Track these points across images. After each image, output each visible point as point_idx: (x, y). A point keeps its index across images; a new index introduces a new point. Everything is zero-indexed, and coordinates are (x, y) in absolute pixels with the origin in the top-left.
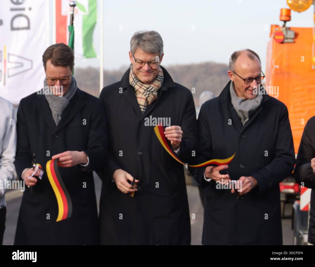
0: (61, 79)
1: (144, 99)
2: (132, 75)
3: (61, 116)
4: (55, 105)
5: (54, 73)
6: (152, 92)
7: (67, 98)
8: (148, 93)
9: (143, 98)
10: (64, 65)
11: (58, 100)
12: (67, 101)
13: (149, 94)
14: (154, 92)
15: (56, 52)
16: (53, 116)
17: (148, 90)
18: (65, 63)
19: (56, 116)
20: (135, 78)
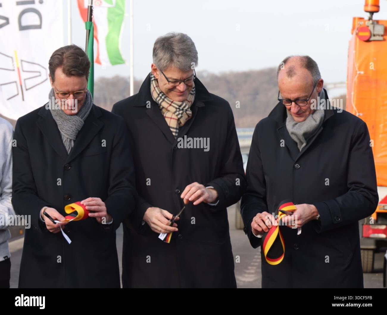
0: (75, 92)
1: (176, 119)
2: (156, 88)
3: (74, 141)
4: (67, 127)
5: (67, 85)
6: (186, 110)
7: (82, 118)
8: (181, 112)
9: (174, 119)
10: (79, 75)
11: (70, 120)
12: (82, 122)
13: (182, 114)
14: (188, 111)
15: (67, 58)
16: (64, 141)
17: (181, 108)
18: (81, 72)
19: (67, 141)
20: (160, 93)
